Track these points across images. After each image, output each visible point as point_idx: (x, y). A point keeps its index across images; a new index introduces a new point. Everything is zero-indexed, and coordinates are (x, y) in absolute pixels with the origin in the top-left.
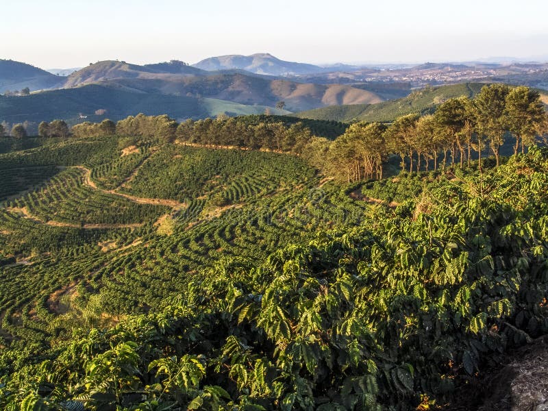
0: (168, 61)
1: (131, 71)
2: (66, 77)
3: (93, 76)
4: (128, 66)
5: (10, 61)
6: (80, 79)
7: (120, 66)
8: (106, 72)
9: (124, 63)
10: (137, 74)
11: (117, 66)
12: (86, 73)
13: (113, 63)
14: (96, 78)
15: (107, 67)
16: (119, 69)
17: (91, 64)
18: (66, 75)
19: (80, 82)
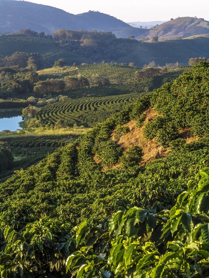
2: (149, 30)
3: (174, 31)
4: (206, 23)
5: (98, 13)
6: (162, 32)
7: (199, 23)
8: (185, 27)
9: (203, 20)
11: (196, 22)
12: (168, 27)
13: (193, 20)
14: (176, 33)
15: (187, 23)
16: (198, 25)
17: (172, 19)
18: (149, 28)
19: (162, 35)
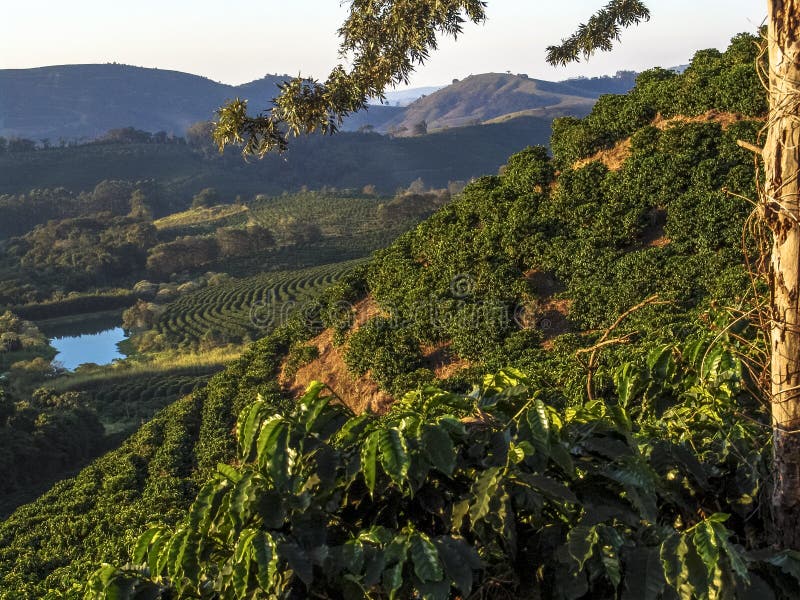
0: (612, 74)
1: (544, 93)
2: (405, 109)
3: (462, 106)
4: (534, 84)
6: (435, 111)
7: (517, 85)
8: (486, 97)
9: (524, 77)
10: (558, 101)
11: (510, 83)
12: (447, 99)
13: (502, 79)
14: (468, 111)
15: (491, 87)
16: (515, 91)
17: (455, 81)
18: (405, 105)
19: (436, 117)
